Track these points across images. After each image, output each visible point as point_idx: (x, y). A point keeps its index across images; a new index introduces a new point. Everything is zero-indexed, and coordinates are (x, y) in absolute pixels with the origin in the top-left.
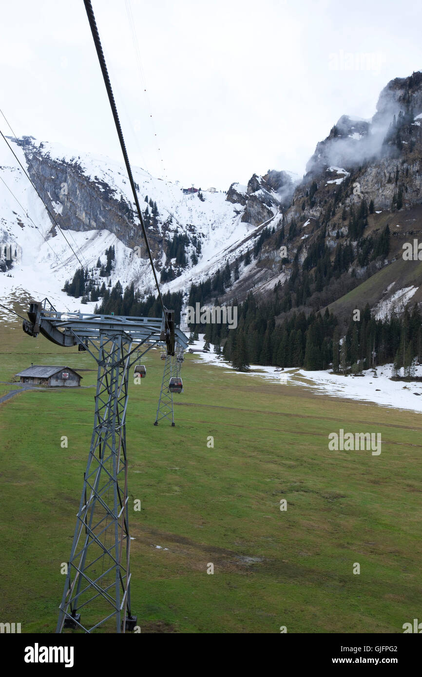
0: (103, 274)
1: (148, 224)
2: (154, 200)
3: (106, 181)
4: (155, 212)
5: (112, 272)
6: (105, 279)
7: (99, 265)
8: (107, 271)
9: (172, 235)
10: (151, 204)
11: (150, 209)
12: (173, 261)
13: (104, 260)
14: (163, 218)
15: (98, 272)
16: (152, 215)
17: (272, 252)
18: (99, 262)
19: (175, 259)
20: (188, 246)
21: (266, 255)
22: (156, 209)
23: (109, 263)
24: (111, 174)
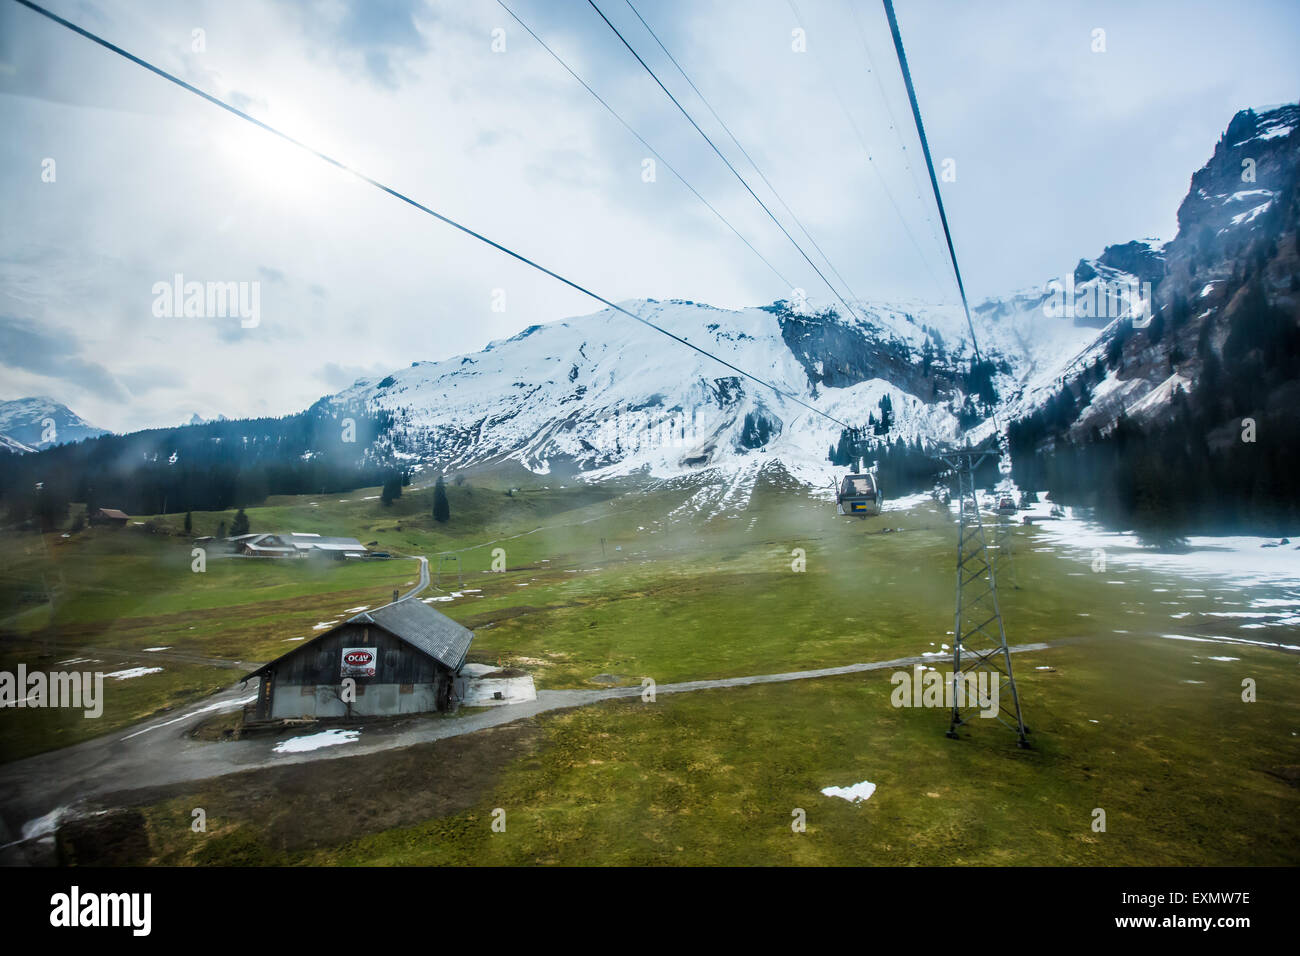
0: (877, 432)
1: (932, 358)
2: (934, 328)
3: (868, 320)
4: (938, 341)
5: (890, 427)
6: (881, 437)
7: (872, 421)
8: (883, 426)
9: (968, 365)
10: (932, 333)
11: (931, 340)
12: (975, 398)
13: (878, 415)
14: (951, 347)
15: (872, 431)
16: (935, 347)
17: (1144, 352)
18: (871, 417)
19: (978, 395)
20: (994, 375)
21: (1134, 358)
22: (939, 337)
23: (885, 416)
24: (874, 312)
